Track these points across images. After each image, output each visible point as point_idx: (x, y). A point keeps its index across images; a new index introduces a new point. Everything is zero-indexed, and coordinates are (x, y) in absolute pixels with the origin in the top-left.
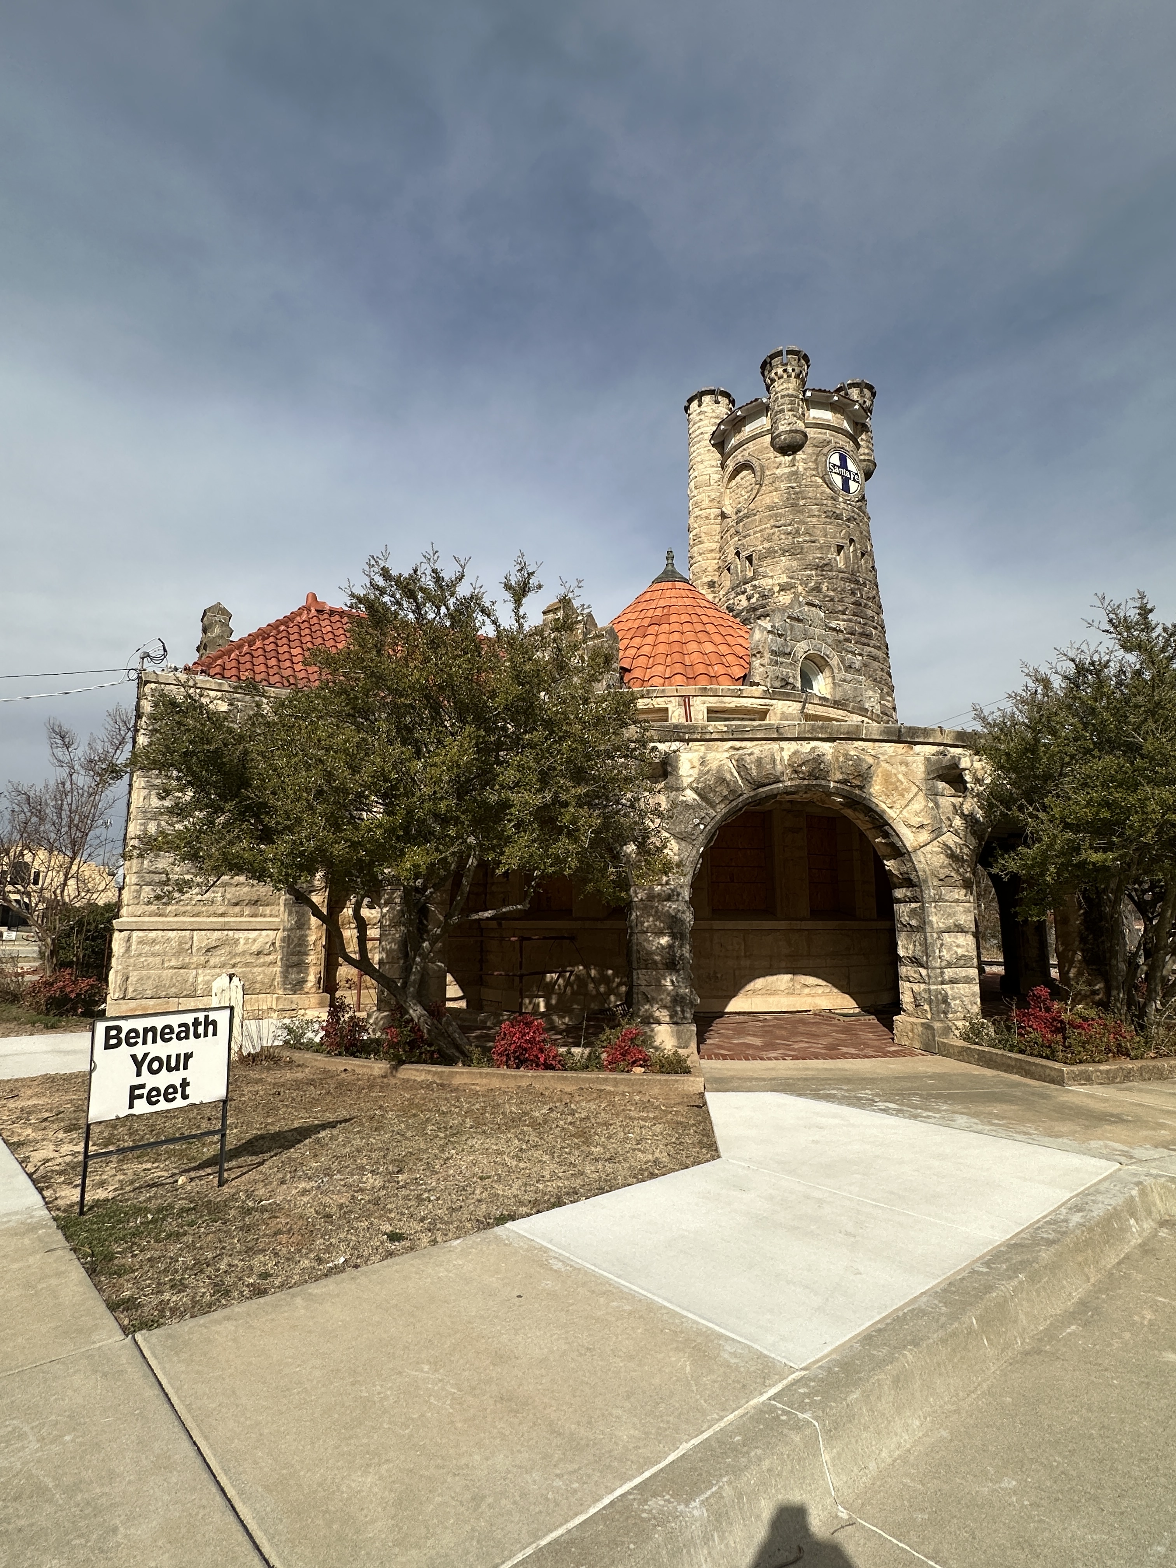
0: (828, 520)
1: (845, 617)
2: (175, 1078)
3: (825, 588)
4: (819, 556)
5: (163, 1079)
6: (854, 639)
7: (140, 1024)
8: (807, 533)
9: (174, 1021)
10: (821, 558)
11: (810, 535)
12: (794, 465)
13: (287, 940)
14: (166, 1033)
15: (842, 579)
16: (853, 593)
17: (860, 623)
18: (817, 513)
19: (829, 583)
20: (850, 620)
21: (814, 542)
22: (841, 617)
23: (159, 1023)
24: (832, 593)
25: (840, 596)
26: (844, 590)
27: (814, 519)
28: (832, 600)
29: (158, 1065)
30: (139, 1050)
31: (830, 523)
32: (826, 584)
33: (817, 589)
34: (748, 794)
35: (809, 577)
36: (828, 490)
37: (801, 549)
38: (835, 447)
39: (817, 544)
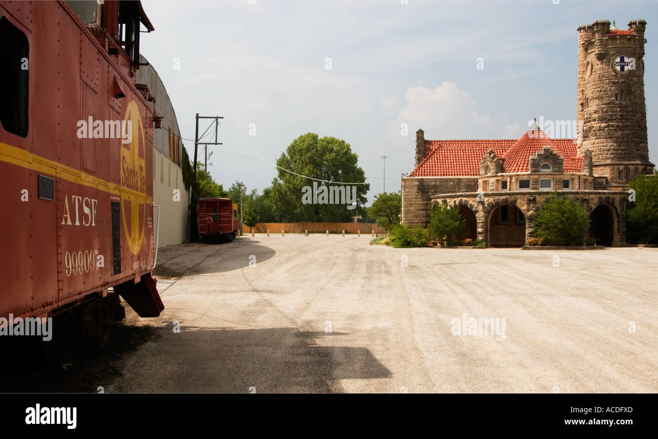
0: (612, 85)
1: (616, 121)
6: (619, 129)
10: (608, 100)
11: (605, 92)
12: (602, 64)
15: (616, 107)
16: (620, 112)
17: (623, 122)
18: (608, 83)
20: (618, 122)
21: (606, 94)
22: (614, 121)
24: (611, 113)
25: (614, 114)
26: (616, 111)
27: (607, 86)
28: (611, 116)
32: (609, 110)
33: (606, 112)
35: (604, 108)
36: (614, 73)
37: (602, 97)
38: (618, 55)
39: (608, 95)
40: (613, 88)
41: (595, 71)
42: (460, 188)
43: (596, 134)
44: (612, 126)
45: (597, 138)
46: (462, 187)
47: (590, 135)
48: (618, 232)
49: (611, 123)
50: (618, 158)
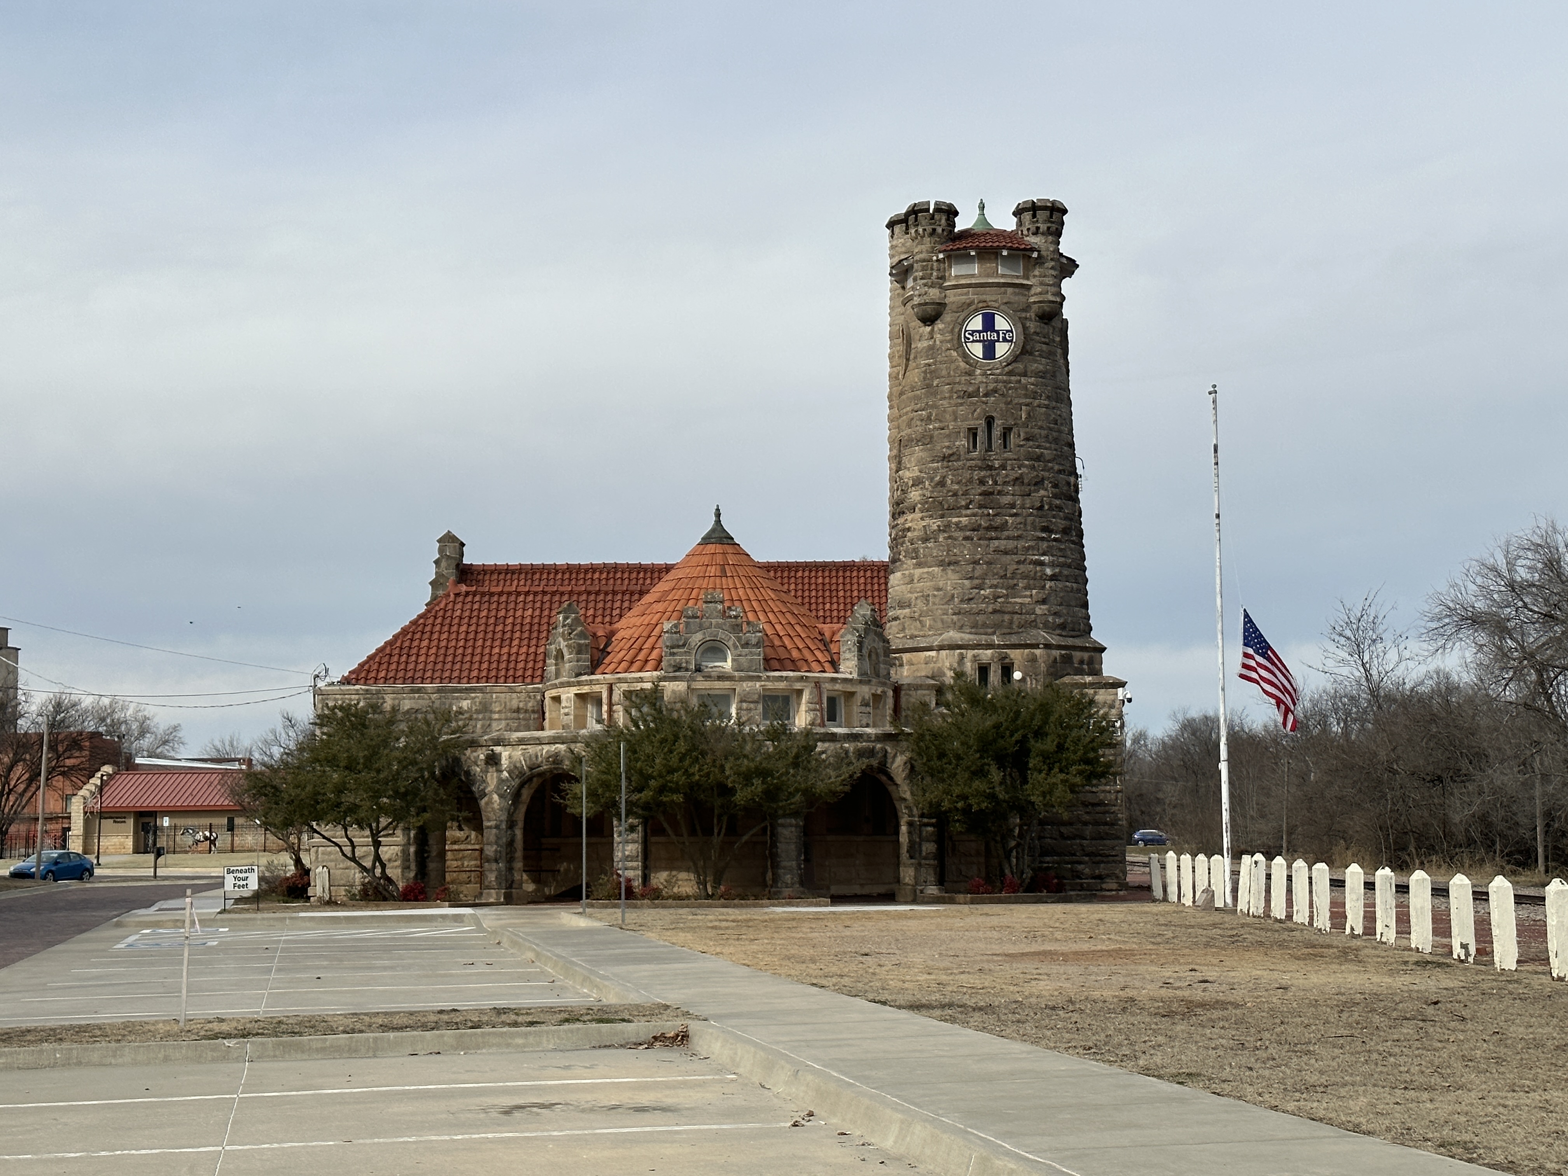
0: (960, 401)
1: (968, 512)
2: (245, 883)
3: (949, 482)
4: (947, 444)
5: (241, 883)
6: (977, 535)
7: (235, 868)
8: (938, 420)
9: (243, 868)
10: (948, 447)
11: (941, 421)
12: (932, 338)
13: (403, 851)
14: (241, 871)
15: (971, 468)
16: (982, 482)
17: (989, 514)
18: (947, 395)
19: (953, 475)
20: (974, 515)
21: (943, 429)
22: (964, 512)
23: (239, 868)
24: (956, 487)
25: (964, 488)
26: (970, 481)
27: (944, 402)
28: (955, 494)
29: (240, 879)
30: (235, 875)
31: (961, 404)
32: (950, 477)
33: (942, 483)
34: (528, 773)
35: (935, 470)
36: (962, 365)
37: (931, 437)
38: (976, 310)
39: (946, 431)
40: (962, 411)
41: (915, 358)
42: (491, 719)
43: (916, 551)
44: (959, 527)
45: (919, 565)
46: (496, 716)
47: (903, 553)
48: (911, 857)
49: (955, 520)
50: (975, 626)
